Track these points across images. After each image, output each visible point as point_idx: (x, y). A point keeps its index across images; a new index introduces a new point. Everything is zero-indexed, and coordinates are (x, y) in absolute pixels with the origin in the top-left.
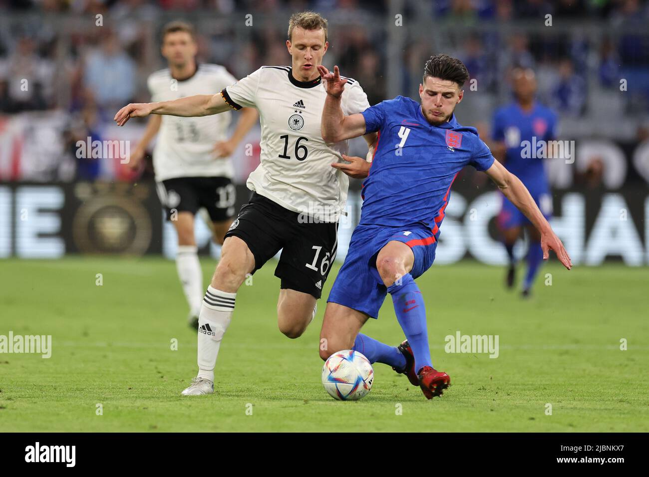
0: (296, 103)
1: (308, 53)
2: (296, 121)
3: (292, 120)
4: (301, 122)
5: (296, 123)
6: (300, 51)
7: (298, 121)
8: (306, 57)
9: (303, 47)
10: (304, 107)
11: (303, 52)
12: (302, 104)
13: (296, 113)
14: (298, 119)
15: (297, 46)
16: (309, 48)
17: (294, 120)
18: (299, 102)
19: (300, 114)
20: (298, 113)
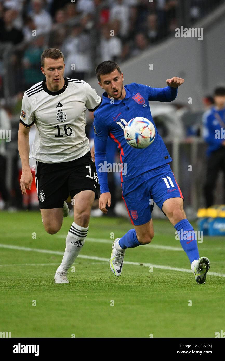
0: (57, 105)
1: (56, 72)
2: (61, 117)
3: (58, 116)
4: (64, 116)
5: (61, 118)
6: (51, 72)
7: (62, 116)
8: (55, 75)
9: (52, 69)
10: (63, 106)
11: (53, 72)
12: (61, 104)
13: (59, 112)
14: (62, 115)
15: (49, 69)
16: (56, 70)
17: (60, 116)
18: (58, 104)
19: (62, 112)
20: (60, 112)
